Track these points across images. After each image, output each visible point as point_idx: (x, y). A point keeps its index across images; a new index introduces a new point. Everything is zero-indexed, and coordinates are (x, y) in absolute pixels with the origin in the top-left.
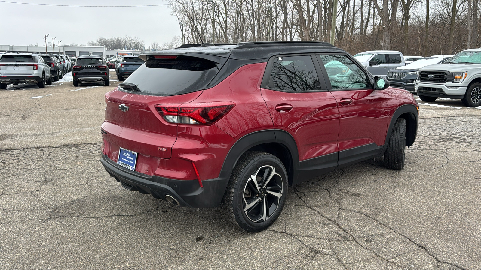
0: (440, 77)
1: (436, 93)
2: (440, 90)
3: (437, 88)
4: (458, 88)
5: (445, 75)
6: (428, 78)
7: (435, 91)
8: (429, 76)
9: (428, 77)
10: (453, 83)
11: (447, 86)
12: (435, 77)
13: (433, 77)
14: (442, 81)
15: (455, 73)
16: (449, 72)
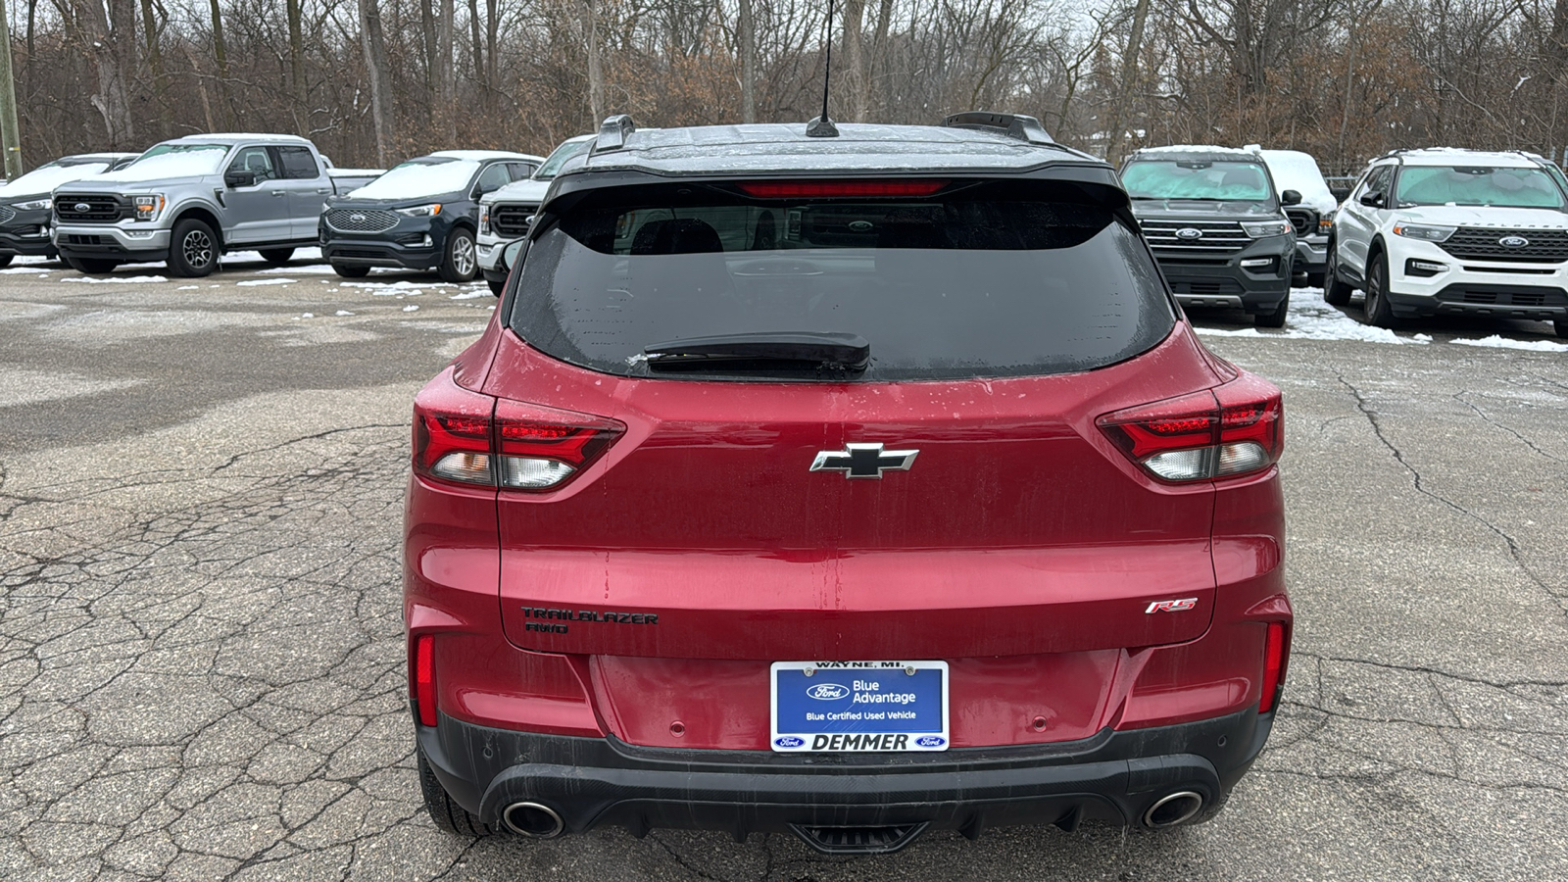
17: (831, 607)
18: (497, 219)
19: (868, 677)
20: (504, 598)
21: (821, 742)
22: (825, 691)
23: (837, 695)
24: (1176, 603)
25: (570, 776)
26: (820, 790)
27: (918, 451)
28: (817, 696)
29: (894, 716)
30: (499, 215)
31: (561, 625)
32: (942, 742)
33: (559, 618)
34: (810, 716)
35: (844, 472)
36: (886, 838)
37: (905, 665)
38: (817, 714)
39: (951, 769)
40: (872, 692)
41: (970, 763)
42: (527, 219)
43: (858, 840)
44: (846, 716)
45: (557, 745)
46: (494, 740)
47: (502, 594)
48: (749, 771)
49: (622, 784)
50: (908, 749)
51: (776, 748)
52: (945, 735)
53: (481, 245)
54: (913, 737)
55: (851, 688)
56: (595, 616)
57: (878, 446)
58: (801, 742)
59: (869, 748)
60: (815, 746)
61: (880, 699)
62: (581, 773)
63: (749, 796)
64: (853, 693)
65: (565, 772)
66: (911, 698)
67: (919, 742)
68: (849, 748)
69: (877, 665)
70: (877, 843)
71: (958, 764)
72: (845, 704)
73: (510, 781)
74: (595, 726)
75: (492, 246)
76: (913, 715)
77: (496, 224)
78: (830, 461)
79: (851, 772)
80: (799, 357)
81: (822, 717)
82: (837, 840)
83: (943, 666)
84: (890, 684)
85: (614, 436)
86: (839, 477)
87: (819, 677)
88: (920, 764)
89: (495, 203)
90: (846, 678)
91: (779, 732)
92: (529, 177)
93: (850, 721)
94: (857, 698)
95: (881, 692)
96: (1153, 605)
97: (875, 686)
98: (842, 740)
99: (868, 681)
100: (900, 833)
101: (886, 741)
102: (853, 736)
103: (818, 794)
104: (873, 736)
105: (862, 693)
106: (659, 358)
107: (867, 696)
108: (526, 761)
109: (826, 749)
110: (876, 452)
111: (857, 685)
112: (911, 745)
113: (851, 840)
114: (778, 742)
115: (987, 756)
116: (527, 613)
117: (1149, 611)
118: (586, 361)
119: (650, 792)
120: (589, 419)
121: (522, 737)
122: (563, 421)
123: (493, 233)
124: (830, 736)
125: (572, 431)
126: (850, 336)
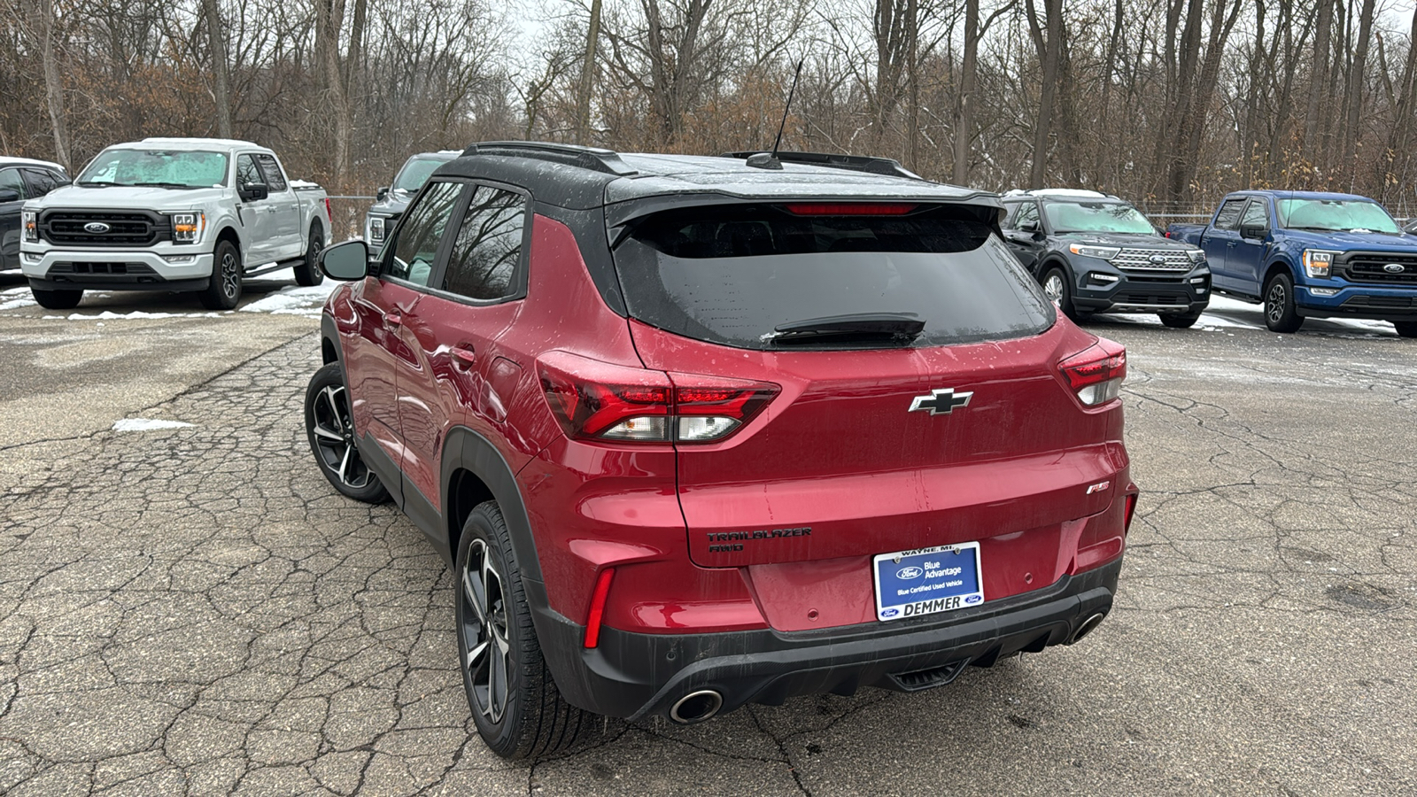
0: (129, 228)
1: (130, 278)
2: (143, 267)
3: (130, 264)
4: (193, 258)
5: (148, 223)
6: (83, 234)
7: (125, 271)
8: (89, 228)
9: (83, 230)
10: (174, 244)
11: (161, 256)
12: (112, 231)
13: (105, 228)
14: (139, 242)
15: (174, 214)
16: (156, 212)
17: (924, 509)
18: (49, 226)
19: (932, 559)
20: (692, 529)
21: (909, 609)
22: (908, 573)
23: (915, 574)
24: (1101, 485)
25: (744, 662)
26: (918, 643)
27: (972, 393)
28: (903, 577)
29: (950, 584)
30: (50, 222)
31: (738, 545)
32: (980, 598)
33: (737, 538)
34: (900, 592)
35: (930, 411)
36: (942, 675)
37: (955, 547)
38: (904, 590)
39: (990, 615)
40: (936, 570)
41: (1000, 609)
42: (86, 226)
43: (926, 679)
44: (921, 589)
45: (730, 640)
46: (679, 643)
47: (689, 526)
48: (870, 637)
49: (784, 661)
50: (961, 606)
51: (882, 618)
52: (981, 593)
53: (26, 253)
54: (963, 597)
55: (923, 568)
56: (765, 535)
57: (951, 390)
58: (897, 612)
59: (938, 610)
60: (906, 614)
61: (941, 573)
62: (752, 659)
63: (873, 655)
64: (925, 571)
65: (739, 660)
66: (958, 570)
67: (967, 600)
68: (927, 611)
69: (938, 549)
70: (938, 679)
71: (994, 611)
72: (921, 581)
73: (694, 674)
74: (762, 620)
75: (43, 254)
76: (960, 583)
77: (47, 231)
78: (924, 404)
79: (935, 627)
80: (883, 330)
81: (907, 592)
82: (913, 681)
83: (976, 545)
84: (947, 561)
85: (771, 396)
86: (927, 414)
87: (905, 563)
88: (970, 615)
89: (44, 209)
90: (919, 562)
91: (883, 606)
92: (71, 183)
93: (924, 592)
94: (928, 575)
95: (942, 568)
96: (1091, 488)
97: (937, 565)
98: (921, 606)
99: (933, 562)
100: (951, 669)
101: (947, 603)
102: (928, 602)
103: (917, 646)
104: (939, 600)
105: (930, 571)
106: (783, 336)
107: (933, 572)
108: (705, 657)
109: (913, 614)
110: (950, 395)
111: (928, 565)
112: (963, 604)
113: (922, 680)
114: (883, 614)
115: (1007, 604)
116: (711, 539)
117: (1089, 492)
118: (725, 340)
119: (805, 664)
120: (751, 383)
121: (704, 638)
122: (732, 386)
123: (42, 241)
124: (914, 604)
125: (737, 393)
126: (915, 315)
